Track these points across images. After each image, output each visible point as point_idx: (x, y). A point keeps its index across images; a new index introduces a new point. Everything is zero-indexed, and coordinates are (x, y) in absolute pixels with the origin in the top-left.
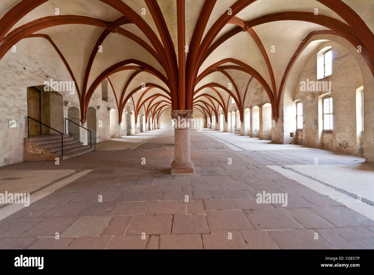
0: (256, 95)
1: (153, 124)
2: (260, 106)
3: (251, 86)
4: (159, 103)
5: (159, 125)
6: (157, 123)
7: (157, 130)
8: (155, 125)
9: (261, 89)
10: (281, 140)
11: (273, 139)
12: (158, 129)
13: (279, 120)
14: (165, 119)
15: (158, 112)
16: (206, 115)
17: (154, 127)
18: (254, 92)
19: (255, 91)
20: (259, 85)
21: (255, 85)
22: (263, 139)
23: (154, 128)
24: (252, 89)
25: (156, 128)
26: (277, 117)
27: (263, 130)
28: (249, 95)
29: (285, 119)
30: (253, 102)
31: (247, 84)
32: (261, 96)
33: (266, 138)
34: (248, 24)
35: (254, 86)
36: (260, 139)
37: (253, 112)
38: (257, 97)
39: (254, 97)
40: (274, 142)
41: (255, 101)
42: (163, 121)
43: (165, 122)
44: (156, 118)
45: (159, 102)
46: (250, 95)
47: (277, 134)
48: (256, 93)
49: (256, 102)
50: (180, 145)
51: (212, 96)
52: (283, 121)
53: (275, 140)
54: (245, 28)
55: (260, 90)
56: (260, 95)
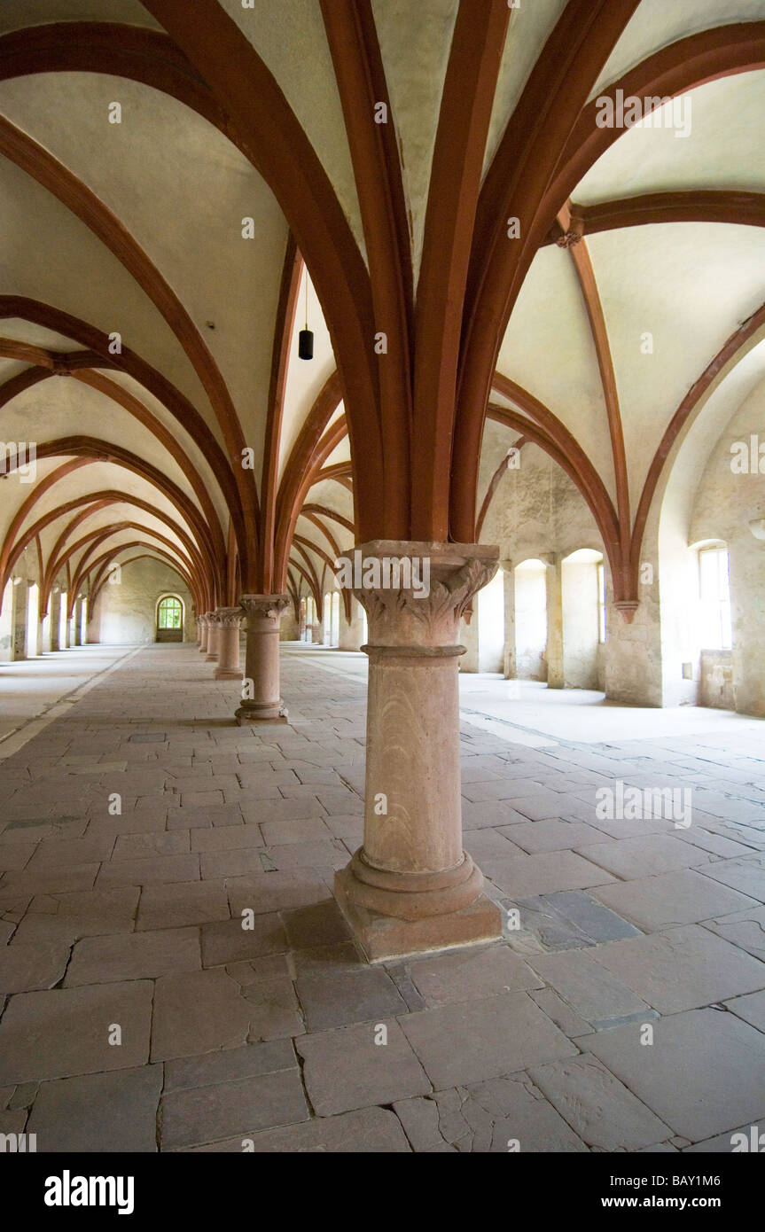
0: (535, 518)
1: (73, 621)
2: (554, 558)
3: (510, 484)
4: (104, 533)
5: (98, 625)
6: (90, 617)
7: (86, 651)
8: (78, 626)
9: (555, 495)
10: (651, 693)
11: (612, 688)
12: (89, 642)
13: (642, 613)
14: (125, 602)
15: (93, 574)
16: (295, 589)
17: (73, 633)
18: (522, 508)
19: (527, 504)
20: (544, 482)
21: (526, 480)
22: (566, 685)
23: (73, 640)
24: (515, 494)
25: (83, 639)
26: (632, 603)
27: (565, 652)
28: (501, 517)
29: (665, 609)
30: (516, 544)
31: (493, 473)
32: (557, 521)
33: (575, 685)
34: (582, 220)
35: (523, 483)
36: (549, 687)
37: (516, 580)
38: (534, 525)
39: (522, 526)
40: (618, 699)
41: (526, 541)
42: (116, 611)
43: (124, 614)
44: (83, 598)
45: (109, 526)
46: (506, 516)
47: (633, 671)
48: (532, 508)
49: (531, 542)
50: (413, 760)
51: (338, 516)
52: (656, 617)
53: (620, 690)
54: (569, 232)
55: (552, 499)
56: (552, 518)
